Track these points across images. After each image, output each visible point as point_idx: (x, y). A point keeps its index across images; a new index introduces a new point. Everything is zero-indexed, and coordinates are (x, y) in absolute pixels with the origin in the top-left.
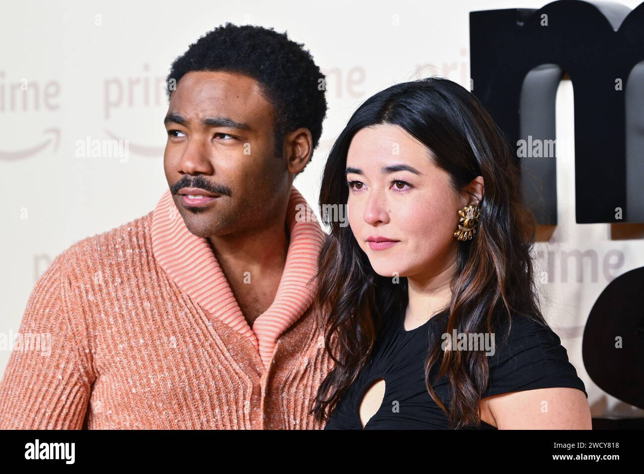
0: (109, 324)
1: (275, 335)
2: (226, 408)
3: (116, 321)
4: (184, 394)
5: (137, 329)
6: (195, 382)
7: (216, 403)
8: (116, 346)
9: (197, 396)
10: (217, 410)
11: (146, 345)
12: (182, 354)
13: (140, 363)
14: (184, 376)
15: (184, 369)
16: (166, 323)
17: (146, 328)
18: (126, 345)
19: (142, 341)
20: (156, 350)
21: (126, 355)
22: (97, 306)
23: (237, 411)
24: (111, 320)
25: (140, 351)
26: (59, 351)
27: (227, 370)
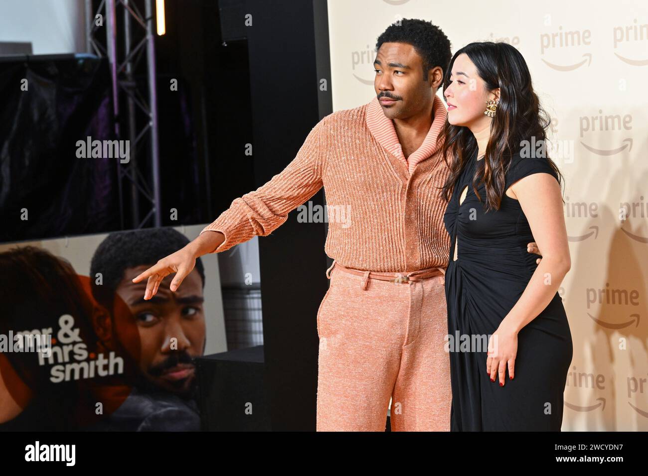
0: (338, 147)
1: (416, 162)
2: (389, 193)
3: (342, 146)
4: (369, 184)
5: (351, 152)
6: (375, 179)
7: (385, 190)
8: (341, 157)
9: (375, 186)
10: (385, 194)
11: (354, 160)
12: (370, 166)
13: (351, 167)
14: (370, 176)
15: (370, 173)
16: (365, 151)
17: (355, 152)
18: (345, 158)
19: (353, 158)
20: (359, 163)
21: (345, 162)
22: (334, 136)
23: (394, 195)
24: (340, 144)
25: (351, 162)
26: (311, 151)
27: (391, 176)
